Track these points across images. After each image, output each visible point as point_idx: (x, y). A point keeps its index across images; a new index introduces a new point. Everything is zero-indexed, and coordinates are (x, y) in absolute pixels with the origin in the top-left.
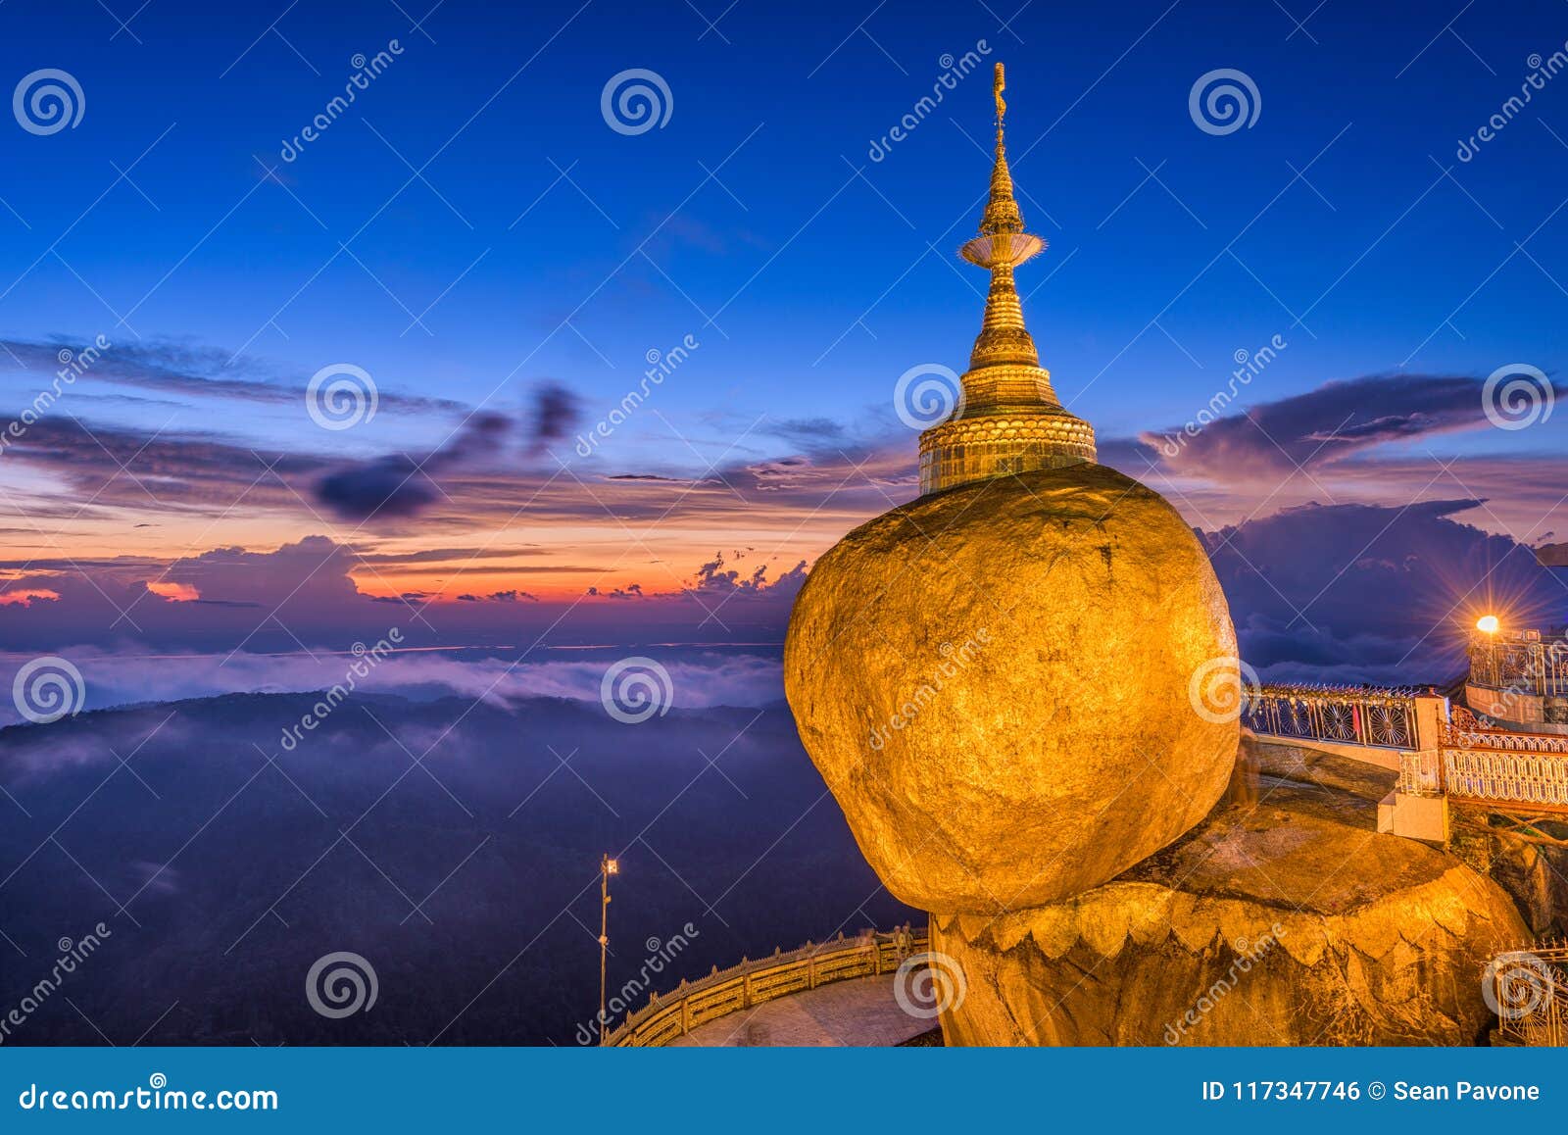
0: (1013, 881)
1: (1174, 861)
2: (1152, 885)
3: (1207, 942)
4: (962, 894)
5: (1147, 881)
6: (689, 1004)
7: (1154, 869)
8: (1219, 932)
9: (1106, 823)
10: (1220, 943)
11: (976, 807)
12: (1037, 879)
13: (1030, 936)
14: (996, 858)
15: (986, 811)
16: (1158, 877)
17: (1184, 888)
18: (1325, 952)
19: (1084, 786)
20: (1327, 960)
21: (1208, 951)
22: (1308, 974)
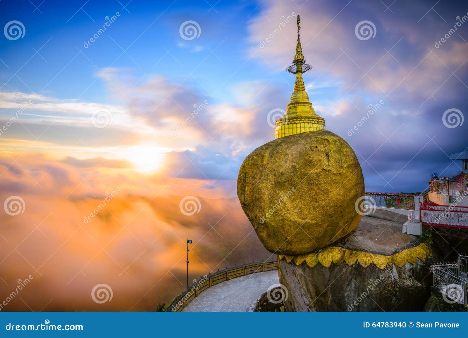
0: (300, 246)
1: (346, 241)
2: (339, 247)
3: (354, 263)
4: (286, 250)
5: (338, 246)
6: (212, 279)
7: (340, 243)
8: (357, 260)
9: (326, 231)
10: (357, 263)
11: (290, 226)
12: (307, 246)
13: (305, 261)
14: (296, 240)
15: (293, 227)
16: (341, 245)
17: (348, 248)
18: (386, 266)
19: (320, 220)
20: (387, 268)
21: (354, 265)
22: (381, 272)
